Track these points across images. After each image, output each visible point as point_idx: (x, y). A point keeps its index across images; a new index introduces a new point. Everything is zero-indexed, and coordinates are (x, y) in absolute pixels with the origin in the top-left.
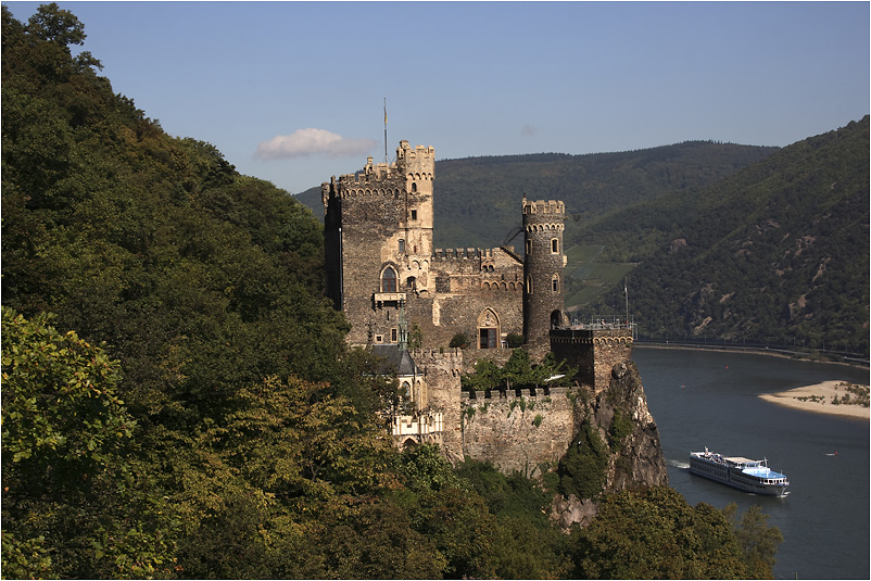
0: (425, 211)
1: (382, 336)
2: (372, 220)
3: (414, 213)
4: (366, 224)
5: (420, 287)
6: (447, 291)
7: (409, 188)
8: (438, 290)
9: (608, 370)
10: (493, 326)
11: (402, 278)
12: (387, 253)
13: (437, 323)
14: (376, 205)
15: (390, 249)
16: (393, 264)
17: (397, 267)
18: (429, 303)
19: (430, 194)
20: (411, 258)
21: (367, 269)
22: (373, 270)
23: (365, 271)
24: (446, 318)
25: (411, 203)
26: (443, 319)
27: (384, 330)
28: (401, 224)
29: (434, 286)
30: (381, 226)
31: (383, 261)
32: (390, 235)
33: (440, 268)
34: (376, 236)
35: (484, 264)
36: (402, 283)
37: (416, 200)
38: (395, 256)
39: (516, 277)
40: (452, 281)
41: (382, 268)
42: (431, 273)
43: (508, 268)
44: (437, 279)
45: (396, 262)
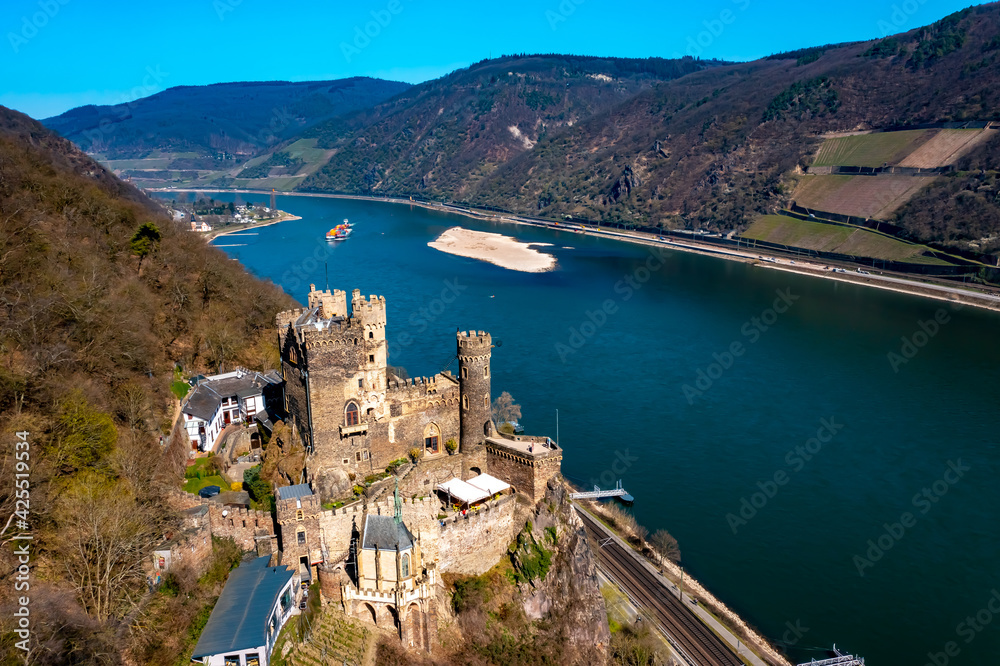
0: (381, 355)
1: (349, 459)
2: (335, 366)
3: (372, 357)
4: (331, 370)
5: (378, 416)
6: (399, 414)
7: (367, 337)
8: (393, 415)
9: (544, 483)
10: (435, 434)
11: (362, 410)
12: (349, 391)
13: (392, 440)
14: (338, 353)
15: (350, 389)
16: (355, 400)
17: (358, 402)
18: (385, 426)
19: (384, 338)
20: (370, 394)
21: (333, 406)
22: (337, 407)
23: (331, 408)
24: (399, 435)
25: (369, 349)
26: (397, 437)
27: (350, 454)
28: (361, 367)
29: (389, 412)
30: (343, 370)
31: (347, 399)
32: (350, 376)
33: (394, 397)
34: (339, 379)
35: (429, 389)
36: (362, 413)
37: (373, 346)
38: (356, 393)
39: (453, 395)
40: (403, 406)
41: (346, 405)
42: (387, 402)
43: (447, 389)
44: (391, 406)
45: (357, 398)
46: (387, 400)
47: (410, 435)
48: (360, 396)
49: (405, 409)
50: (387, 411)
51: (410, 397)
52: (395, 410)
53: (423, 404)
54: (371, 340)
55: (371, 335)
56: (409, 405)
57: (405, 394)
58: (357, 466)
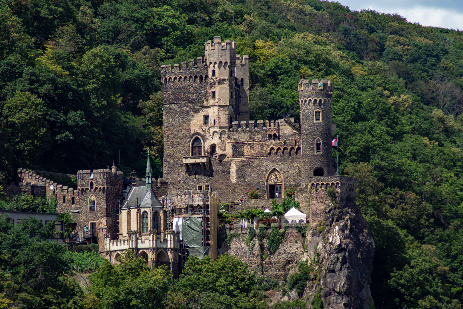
0: (223, 92)
2: (184, 100)
3: (214, 93)
4: (180, 104)
5: (219, 152)
6: (241, 154)
7: (210, 74)
8: (234, 155)
9: (322, 207)
10: (278, 182)
11: (207, 145)
12: (195, 126)
13: (234, 181)
14: (187, 88)
15: (197, 122)
16: (199, 134)
17: (203, 137)
18: (227, 165)
19: (227, 77)
20: (212, 130)
21: (181, 139)
22: (185, 140)
23: (179, 140)
24: (241, 176)
25: (212, 85)
26: (239, 177)
28: (205, 103)
29: (231, 151)
30: (190, 105)
31: (192, 132)
32: (197, 111)
33: (236, 137)
34: (187, 114)
36: (206, 149)
37: (215, 83)
38: (201, 128)
39: (296, 142)
40: (245, 147)
41: (191, 138)
42: (229, 141)
43: (289, 136)
44: (234, 146)
45: (202, 133)
46: (229, 138)
47: (252, 177)
48: (204, 131)
49: (247, 150)
50: (229, 150)
51: (252, 139)
52: (237, 151)
53: (265, 148)
54: (213, 78)
55: (214, 72)
56: (251, 147)
57: (248, 135)
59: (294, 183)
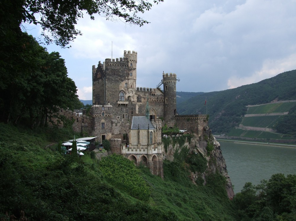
0: (135, 74)
1: (119, 117)
2: (117, 75)
3: (131, 74)
4: (115, 76)
5: (132, 100)
6: (141, 102)
9: (202, 128)
10: (154, 114)
11: (127, 96)
12: (121, 87)
13: (137, 112)
14: (118, 70)
18: (135, 105)
20: (130, 90)
22: (116, 93)
23: (114, 93)
26: (139, 112)
27: (120, 115)
28: (126, 78)
29: (136, 100)
30: (119, 78)
31: (120, 90)
32: (123, 81)
33: (138, 94)
34: (118, 81)
35: (152, 93)
36: (126, 98)
37: (132, 69)
38: (124, 88)
39: (161, 98)
40: (142, 98)
41: (120, 93)
42: (136, 95)
43: (159, 95)
44: (137, 97)
45: (124, 91)
46: (136, 94)
47: (144, 112)
48: (125, 90)
49: (143, 100)
50: (136, 99)
51: (145, 95)
52: (139, 100)
53: (150, 100)
54: (131, 67)
55: (131, 64)
56: (144, 98)
57: (143, 93)
58: (123, 120)
59: (160, 115)
